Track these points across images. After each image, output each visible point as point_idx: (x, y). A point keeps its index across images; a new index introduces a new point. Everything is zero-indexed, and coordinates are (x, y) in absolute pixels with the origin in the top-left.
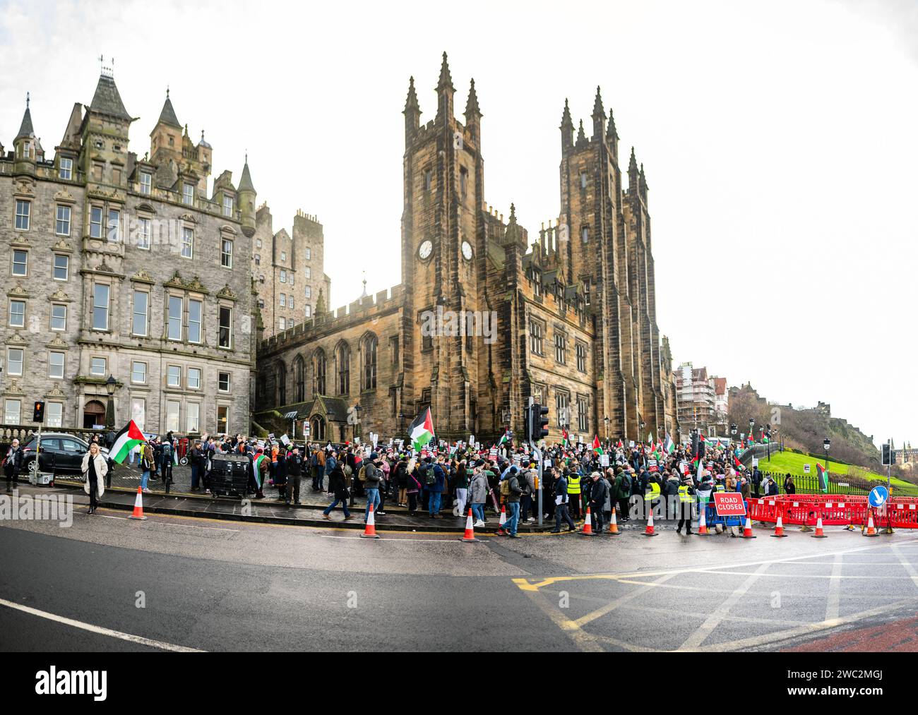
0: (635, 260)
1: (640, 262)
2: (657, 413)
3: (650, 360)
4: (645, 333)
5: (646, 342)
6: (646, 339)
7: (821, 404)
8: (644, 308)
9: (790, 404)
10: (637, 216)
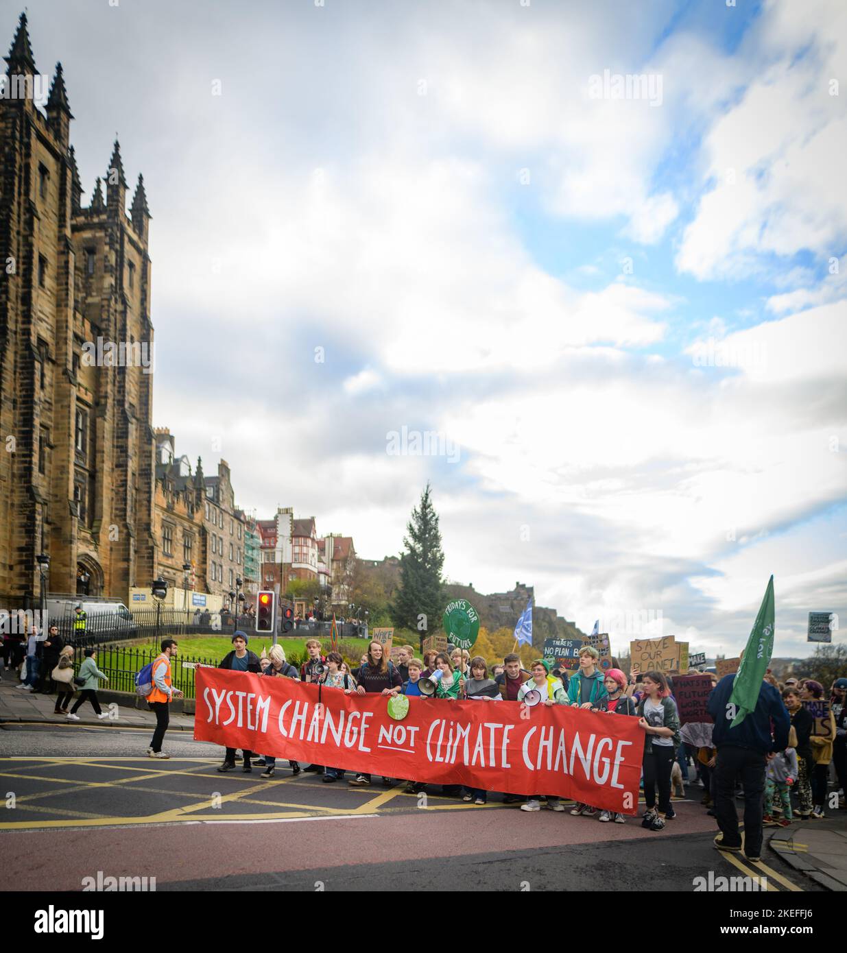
0: (109, 320)
1: (118, 325)
2: (132, 563)
3: (126, 481)
4: (121, 437)
5: (121, 452)
6: (122, 447)
7: (520, 587)
8: (121, 398)
9: (471, 584)
10: (116, 251)
